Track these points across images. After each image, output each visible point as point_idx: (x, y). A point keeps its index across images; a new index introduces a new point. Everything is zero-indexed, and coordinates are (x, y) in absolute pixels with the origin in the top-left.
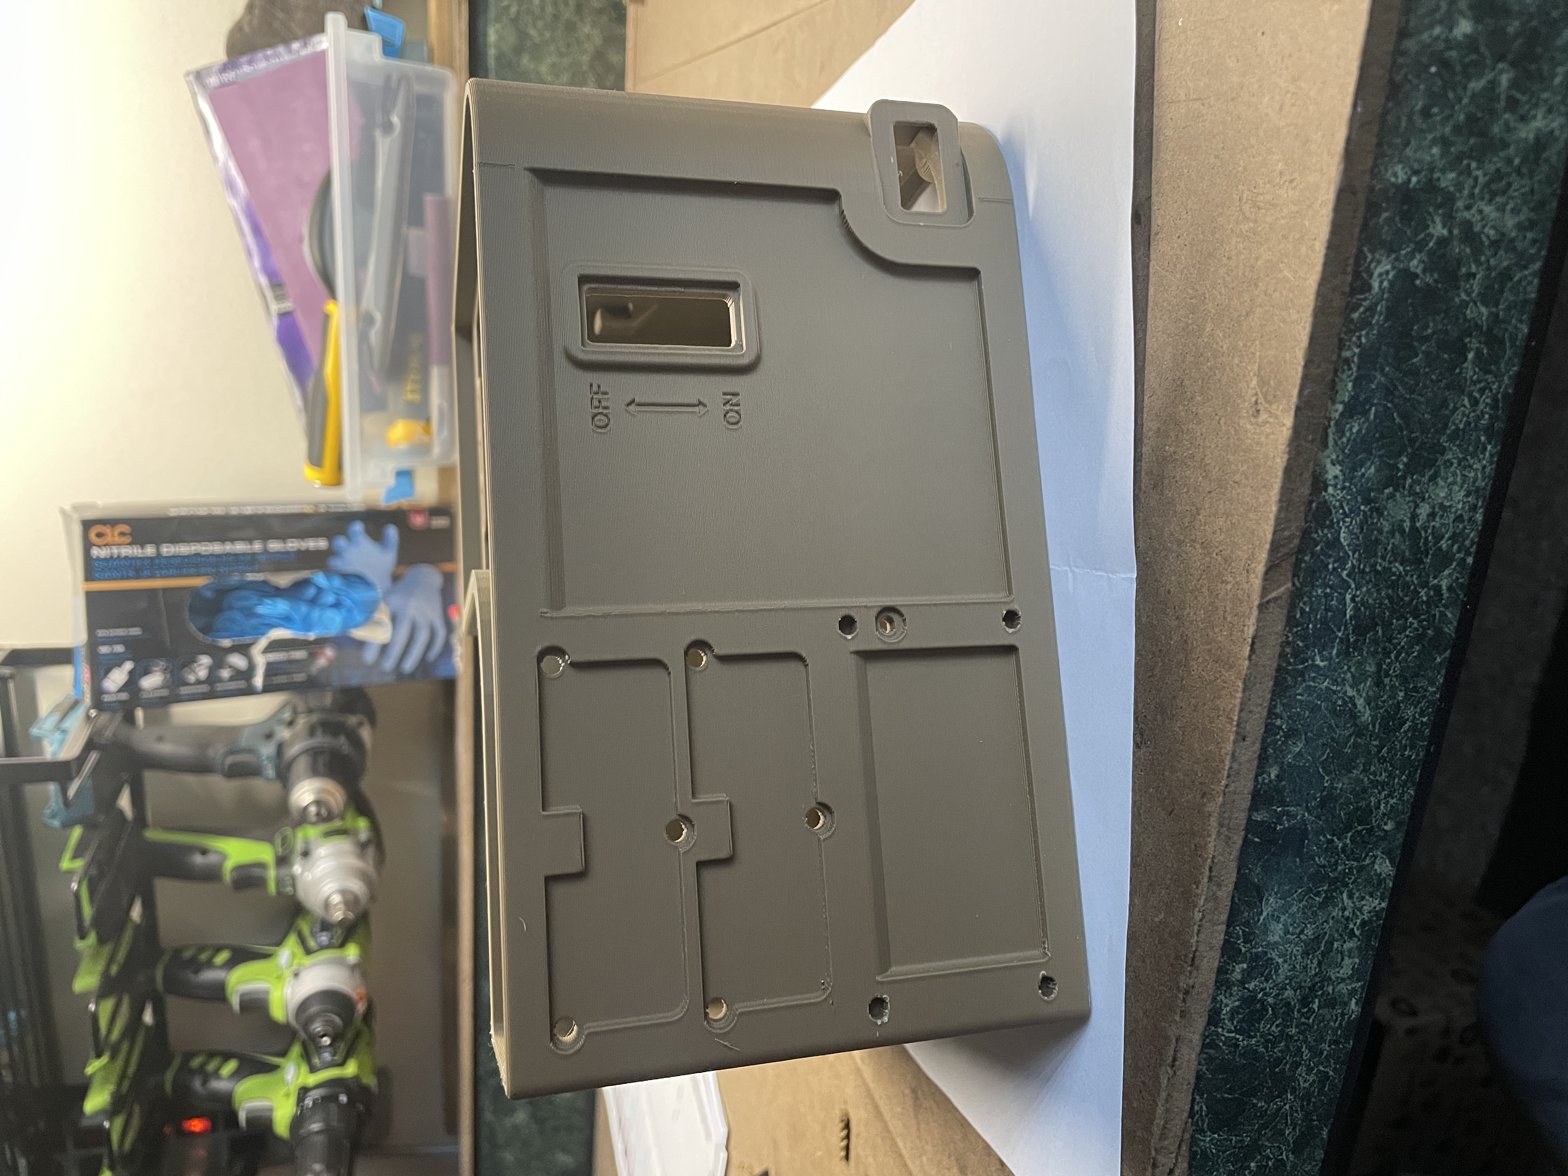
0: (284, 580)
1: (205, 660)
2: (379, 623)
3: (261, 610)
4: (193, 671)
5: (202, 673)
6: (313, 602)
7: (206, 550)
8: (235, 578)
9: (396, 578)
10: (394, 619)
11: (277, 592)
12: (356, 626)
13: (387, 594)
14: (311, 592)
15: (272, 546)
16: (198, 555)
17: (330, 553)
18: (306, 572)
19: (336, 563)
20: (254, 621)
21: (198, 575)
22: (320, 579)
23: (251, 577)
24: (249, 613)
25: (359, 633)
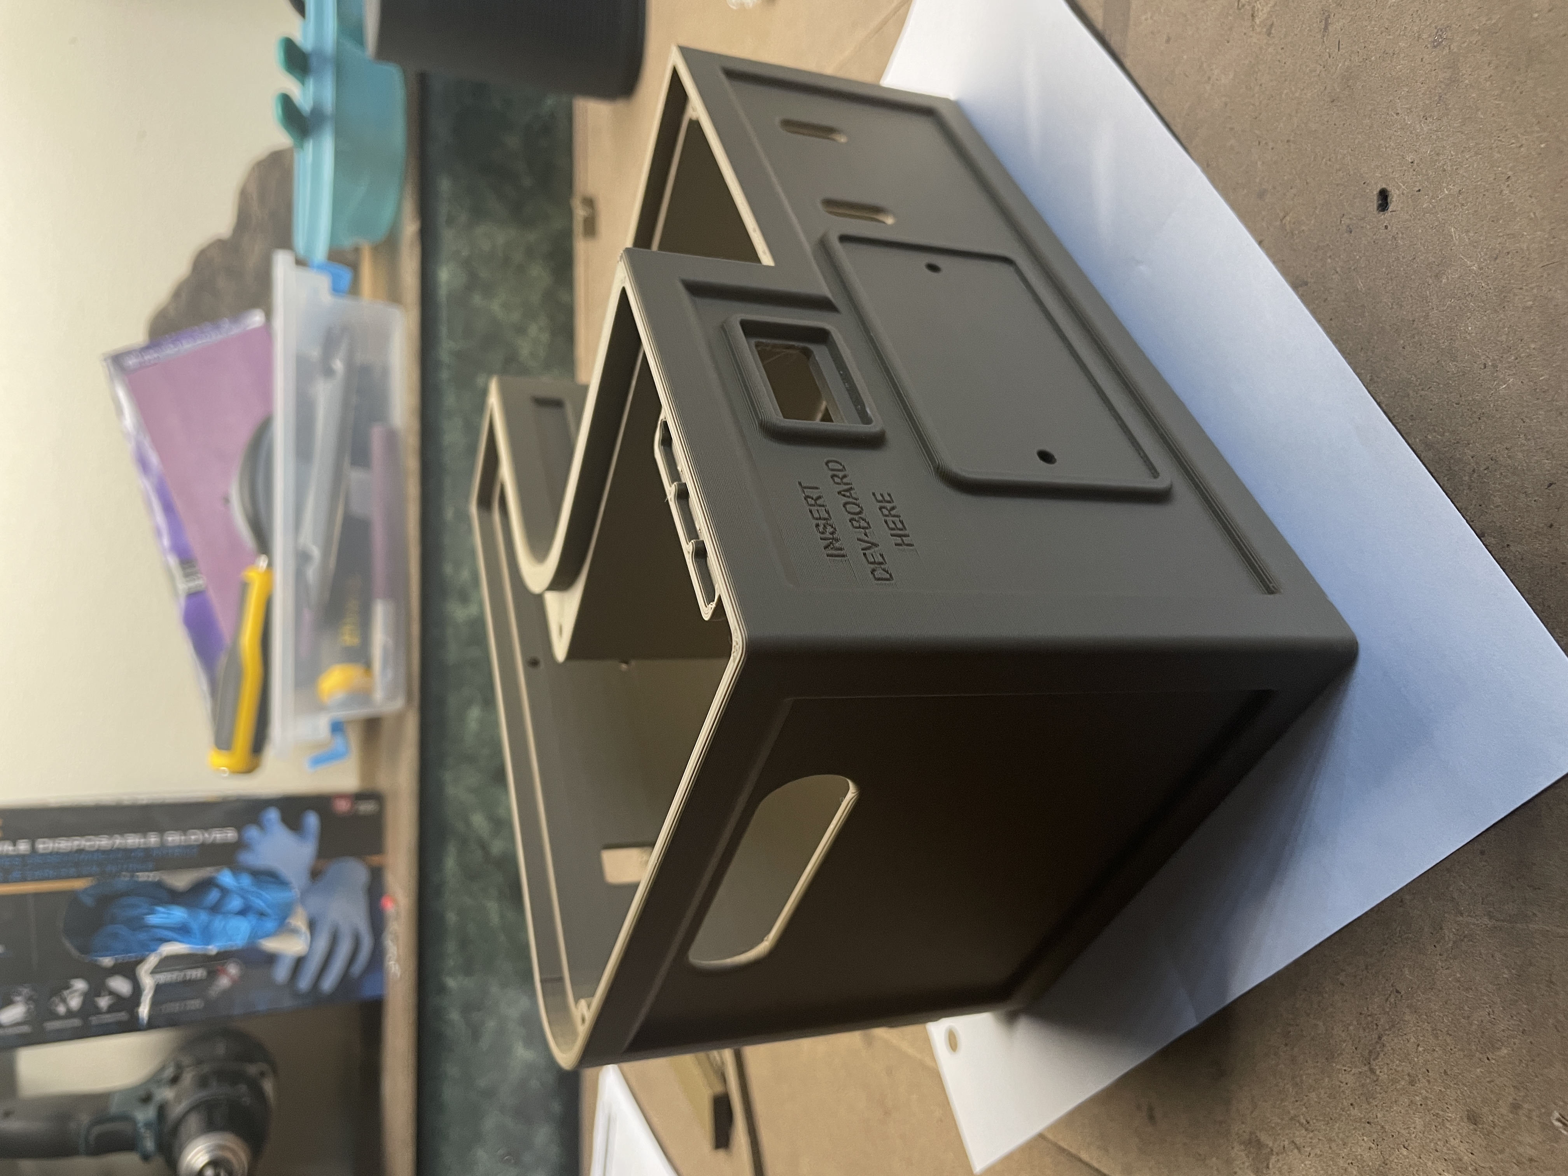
0: (181, 880)
1: (80, 985)
2: (294, 931)
3: (153, 919)
4: (64, 1001)
5: (75, 1002)
6: (215, 909)
7: (91, 846)
8: (124, 880)
9: (315, 874)
10: (312, 925)
11: (174, 897)
12: (268, 935)
13: (305, 893)
14: (214, 895)
15: (170, 839)
16: (80, 851)
17: (240, 845)
18: (209, 869)
19: (248, 858)
20: (142, 936)
21: (79, 876)
22: (226, 878)
23: (143, 877)
24: (137, 924)
25: (271, 945)
